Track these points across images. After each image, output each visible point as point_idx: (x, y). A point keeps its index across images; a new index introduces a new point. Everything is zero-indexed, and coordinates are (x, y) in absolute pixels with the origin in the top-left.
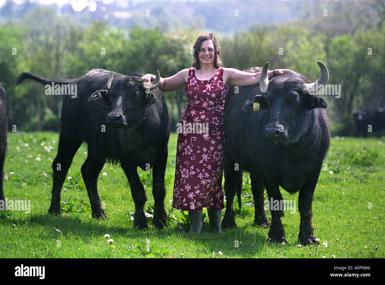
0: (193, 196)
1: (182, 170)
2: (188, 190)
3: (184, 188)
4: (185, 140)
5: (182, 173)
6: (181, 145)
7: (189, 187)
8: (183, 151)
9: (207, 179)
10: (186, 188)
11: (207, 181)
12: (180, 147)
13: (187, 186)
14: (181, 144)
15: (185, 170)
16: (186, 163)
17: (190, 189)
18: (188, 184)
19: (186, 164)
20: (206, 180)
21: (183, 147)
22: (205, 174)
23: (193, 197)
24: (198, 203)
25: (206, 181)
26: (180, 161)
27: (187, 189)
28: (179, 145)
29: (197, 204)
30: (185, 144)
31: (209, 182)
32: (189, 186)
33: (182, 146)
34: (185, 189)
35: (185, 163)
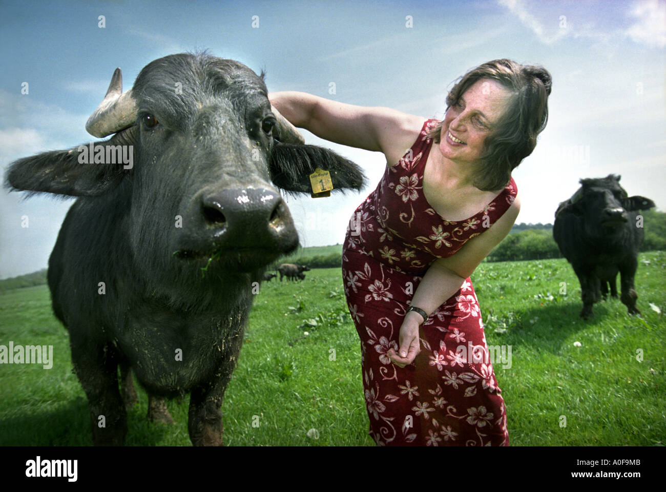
0: (429, 410)
1: (378, 343)
2: (411, 397)
3: (396, 392)
4: (364, 264)
5: (379, 351)
6: (353, 276)
7: (412, 390)
8: (364, 290)
9: (461, 372)
10: (403, 392)
11: (460, 376)
12: (353, 281)
13: (407, 387)
14: (354, 274)
15: (386, 342)
16: (384, 322)
17: (417, 394)
18: (408, 383)
19: (384, 324)
20: (458, 374)
21: (359, 280)
22: (449, 354)
23: (428, 412)
24: (444, 428)
25: (458, 378)
26: (362, 315)
27: (408, 393)
28: (348, 275)
29: (443, 430)
30: (364, 273)
31: (467, 380)
32: (411, 388)
33: (359, 277)
34: (400, 395)
35: (379, 321)
